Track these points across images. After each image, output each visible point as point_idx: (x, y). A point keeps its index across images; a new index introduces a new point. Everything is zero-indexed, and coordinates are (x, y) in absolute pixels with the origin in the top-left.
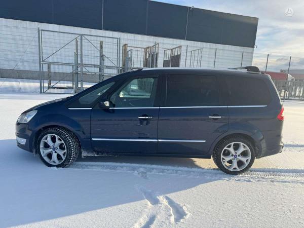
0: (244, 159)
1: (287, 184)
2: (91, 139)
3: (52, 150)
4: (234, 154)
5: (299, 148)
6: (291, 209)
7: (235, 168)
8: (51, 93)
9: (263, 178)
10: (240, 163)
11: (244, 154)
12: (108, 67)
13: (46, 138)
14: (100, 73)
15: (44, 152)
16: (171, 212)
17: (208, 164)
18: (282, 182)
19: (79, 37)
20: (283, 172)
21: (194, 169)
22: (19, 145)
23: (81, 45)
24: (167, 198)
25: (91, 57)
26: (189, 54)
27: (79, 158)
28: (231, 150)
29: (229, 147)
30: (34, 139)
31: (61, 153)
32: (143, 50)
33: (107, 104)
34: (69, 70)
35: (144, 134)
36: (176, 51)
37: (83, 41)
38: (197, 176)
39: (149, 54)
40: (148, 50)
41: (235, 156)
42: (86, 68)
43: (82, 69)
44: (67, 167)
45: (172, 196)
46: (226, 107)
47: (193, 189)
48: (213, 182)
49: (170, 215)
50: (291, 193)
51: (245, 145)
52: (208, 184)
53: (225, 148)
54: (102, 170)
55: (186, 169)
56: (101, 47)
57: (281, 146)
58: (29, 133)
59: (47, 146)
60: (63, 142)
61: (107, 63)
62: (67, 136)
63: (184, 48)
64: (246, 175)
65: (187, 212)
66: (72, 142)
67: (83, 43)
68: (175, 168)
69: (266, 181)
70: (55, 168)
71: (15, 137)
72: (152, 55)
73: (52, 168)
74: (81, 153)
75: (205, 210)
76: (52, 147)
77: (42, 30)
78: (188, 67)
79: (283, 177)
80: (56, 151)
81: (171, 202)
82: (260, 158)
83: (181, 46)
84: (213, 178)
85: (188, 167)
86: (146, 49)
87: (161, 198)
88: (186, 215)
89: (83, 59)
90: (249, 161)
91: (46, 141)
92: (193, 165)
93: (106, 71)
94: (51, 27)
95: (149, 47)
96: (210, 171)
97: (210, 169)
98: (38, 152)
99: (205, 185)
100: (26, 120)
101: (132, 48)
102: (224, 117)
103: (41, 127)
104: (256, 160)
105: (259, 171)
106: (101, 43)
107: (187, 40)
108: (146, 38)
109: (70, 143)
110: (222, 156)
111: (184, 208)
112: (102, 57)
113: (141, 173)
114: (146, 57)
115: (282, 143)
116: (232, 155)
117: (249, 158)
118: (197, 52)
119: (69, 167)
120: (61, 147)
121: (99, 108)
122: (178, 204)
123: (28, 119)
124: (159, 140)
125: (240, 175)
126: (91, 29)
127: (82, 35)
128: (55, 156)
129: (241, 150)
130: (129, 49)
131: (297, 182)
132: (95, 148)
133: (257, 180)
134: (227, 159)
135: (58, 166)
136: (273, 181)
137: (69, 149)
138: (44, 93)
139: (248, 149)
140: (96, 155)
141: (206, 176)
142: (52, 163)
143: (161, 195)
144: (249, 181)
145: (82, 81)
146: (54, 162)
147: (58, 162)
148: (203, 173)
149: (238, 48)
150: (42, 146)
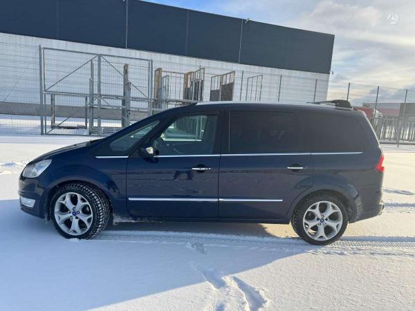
0: (333, 224)
1: (393, 257)
2: (127, 199)
3: (71, 214)
4: (320, 218)
5: (400, 209)
6: (402, 291)
7: (321, 237)
8: (56, 135)
9: (360, 250)
10: (328, 230)
11: (334, 217)
12: (135, 99)
13: (64, 199)
14: (125, 107)
15: (60, 218)
16: (245, 299)
17: (284, 231)
18: (385, 254)
19: (97, 59)
20: (383, 241)
21: (266, 239)
22: (24, 208)
23: (99, 69)
24: (236, 279)
25: (112, 85)
26: (245, 82)
27: (110, 226)
28: (317, 211)
29: (314, 208)
30: (46, 200)
31: (85, 219)
32: (183, 76)
33: (151, 150)
34: (81, 102)
35: (195, 192)
36: (228, 78)
37: (102, 63)
38: (272, 248)
39: (192, 82)
40: (189, 76)
41: (322, 221)
42: (106, 100)
43: (99, 101)
44: (92, 239)
45: (242, 276)
46: (309, 154)
47: (269, 265)
48: (295, 256)
49: (244, 303)
50: (399, 269)
51: (334, 205)
52: (288, 258)
53: (309, 210)
54: (142, 242)
55: (256, 238)
56: (126, 72)
57: (381, 205)
58: (40, 191)
59: (64, 209)
60: (87, 203)
61: (134, 93)
62: (93, 195)
63: (238, 75)
64: (337, 245)
65: (266, 299)
66: (100, 203)
67: (102, 67)
68: (241, 238)
69: (364, 254)
70: (76, 240)
71: (18, 197)
72: (196, 83)
73: (72, 240)
74: (112, 219)
75: (289, 295)
76: (72, 211)
77: (45, 48)
78: (243, 101)
79: (385, 248)
80: (77, 215)
81: (242, 285)
82: (354, 222)
83: (234, 72)
84: (294, 251)
85: (258, 236)
86: (186, 75)
87: (228, 279)
88: (265, 302)
89: (102, 88)
90: (340, 227)
91: (63, 202)
92: (265, 234)
93: (133, 104)
94: (55, 43)
95: (190, 73)
96: (288, 240)
97: (287, 238)
98: (51, 217)
99: (284, 260)
100: (35, 174)
101: (168, 74)
102: (306, 168)
103: (55, 183)
104: (349, 226)
105: (352, 239)
106: (126, 67)
107: (241, 63)
108: (186, 60)
109: (97, 204)
110: (304, 221)
111: (262, 293)
112: (127, 85)
113: (195, 244)
114: (187, 86)
115: (382, 201)
116: (318, 219)
117: (341, 223)
118: (255, 80)
119: (94, 238)
120: (85, 211)
121: (137, 156)
122: (251, 288)
123: (38, 171)
124: (220, 200)
125: (328, 246)
126: (110, 48)
127: (100, 56)
128: (75, 222)
129: (330, 211)
130: (164, 74)
131: (404, 254)
132: (133, 212)
133: (352, 252)
134: (312, 224)
135: (80, 237)
136: (373, 254)
137: (96, 213)
138: (47, 134)
139: (339, 210)
140: (133, 221)
141: (284, 248)
142: (70, 234)
143: (227, 275)
144: (342, 254)
145: (100, 119)
146: (75, 231)
147: (79, 232)
148: (278, 243)
149: (309, 74)
150: (57, 209)
